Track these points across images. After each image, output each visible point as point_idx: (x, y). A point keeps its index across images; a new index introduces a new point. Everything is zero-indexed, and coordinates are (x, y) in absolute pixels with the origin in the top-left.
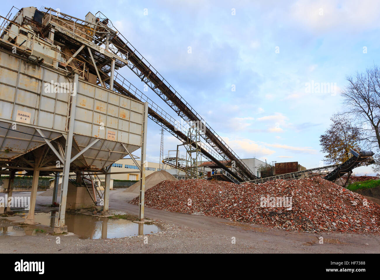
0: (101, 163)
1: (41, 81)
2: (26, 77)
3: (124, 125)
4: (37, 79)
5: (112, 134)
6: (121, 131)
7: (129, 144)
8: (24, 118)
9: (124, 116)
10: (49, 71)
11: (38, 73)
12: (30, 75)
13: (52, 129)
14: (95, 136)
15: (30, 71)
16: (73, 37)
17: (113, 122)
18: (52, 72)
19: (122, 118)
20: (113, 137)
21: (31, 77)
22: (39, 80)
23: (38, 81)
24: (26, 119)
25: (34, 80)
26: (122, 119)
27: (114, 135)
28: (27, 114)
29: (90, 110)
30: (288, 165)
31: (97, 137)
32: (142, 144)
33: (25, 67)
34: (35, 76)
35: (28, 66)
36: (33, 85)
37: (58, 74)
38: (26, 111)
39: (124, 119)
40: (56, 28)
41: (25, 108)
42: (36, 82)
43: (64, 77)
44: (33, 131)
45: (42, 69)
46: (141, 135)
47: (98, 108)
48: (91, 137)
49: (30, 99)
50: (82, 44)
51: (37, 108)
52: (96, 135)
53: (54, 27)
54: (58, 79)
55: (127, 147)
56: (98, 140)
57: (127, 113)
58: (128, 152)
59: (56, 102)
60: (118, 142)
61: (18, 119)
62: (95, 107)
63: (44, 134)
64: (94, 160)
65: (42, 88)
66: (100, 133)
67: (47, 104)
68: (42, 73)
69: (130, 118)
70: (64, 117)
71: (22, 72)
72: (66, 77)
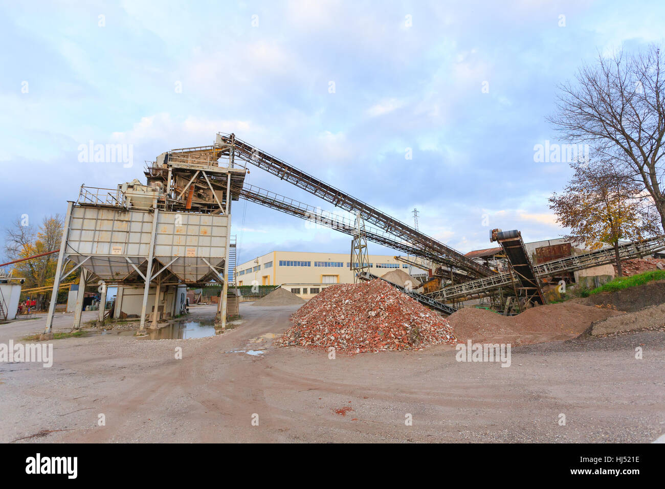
1: (130, 221)
2: (119, 222)
3: (205, 241)
4: (126, 221)
5: (192, 251)
6: (201, 246)
9: (205, 233)
11: (127, 217)
12: (122, 220)
13: (138, 255)
15: (122, 217)
16: (188, 168)
17: (193, 241)
18: (138, 213)
20: (193, 253)
21: (122, 221)
22: (128, 221)
25: (124, 222)
26: (202, 236)
27: (194, 251)
28: (119, 247)
29: (169, 234)
30: (554, 249)
31: (176, 256)
36: (124, 226)
37: (144, 212)
38: (119, 246)
39: (205, 235)
40: (173, 166)
41: (118, 244)
42: (126, 223)
43: (147, 214)
44: (122, 260)
46: (225, 247)
47: (177, 231)
48: (171, 257)
49: (121, 237)
50: (197, 171)
51: (127, 242)
52: (175, 254)
53: (171, 166)
54: (143, 216)
55: (210, 260)
56: (177, 258)
57: (209, 229)
58: (209, 264)
59: (141, 234)
60: (197, 257)
61: (113, 253)
62: (176, 231)
63: (132, 260)
64: (185, 274)
65: (130, 227)
66: (179, 252)
67: (134, 238)
68: (130, 216)
69: (211, 233)
70: (148, 245)
71: (116, 219)
72: (149, 213)
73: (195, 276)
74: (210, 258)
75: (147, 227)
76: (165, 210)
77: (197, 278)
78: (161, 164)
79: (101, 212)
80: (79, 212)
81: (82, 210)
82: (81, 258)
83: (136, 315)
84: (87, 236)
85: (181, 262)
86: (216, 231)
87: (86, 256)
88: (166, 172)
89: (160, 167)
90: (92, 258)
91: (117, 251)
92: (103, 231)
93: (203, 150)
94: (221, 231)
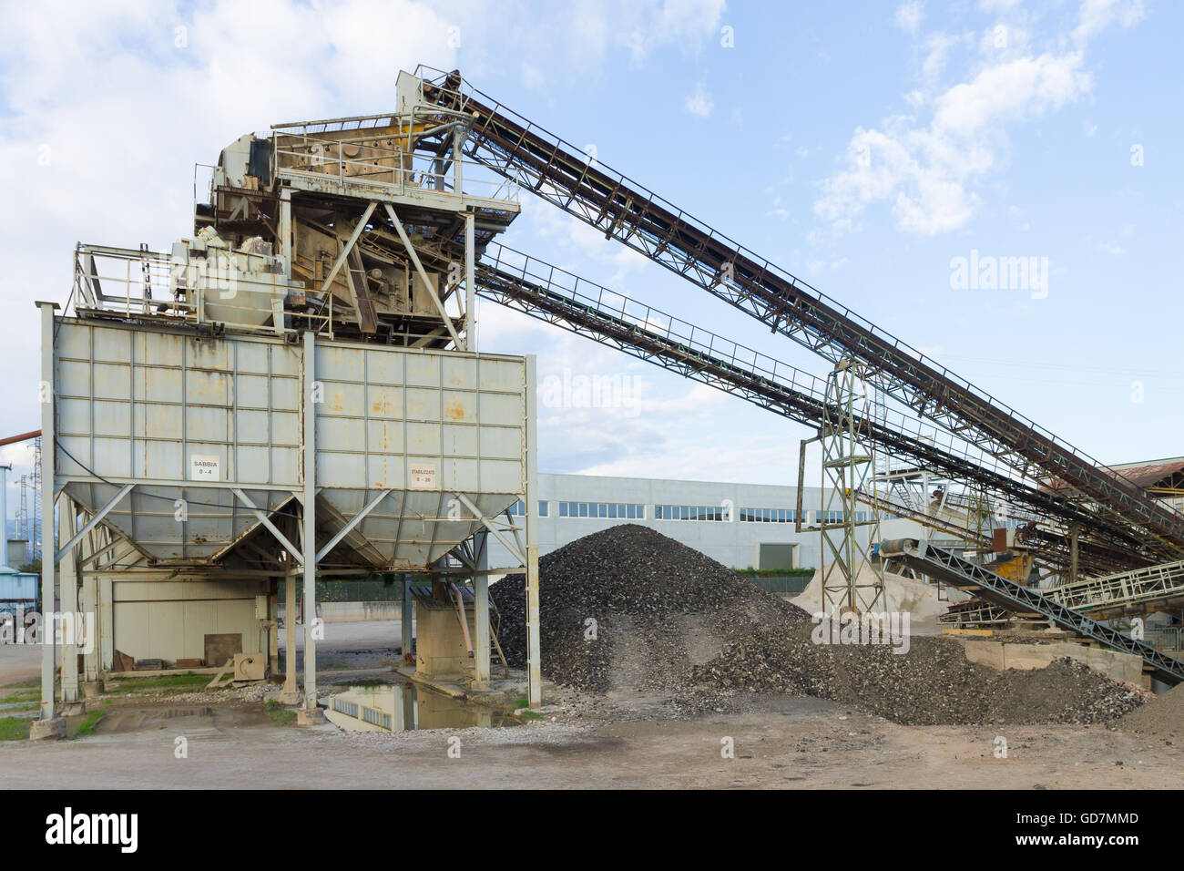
0: (420, 551)
1: (232, 373)
2: (199, 373)
3: (462, 440)
4: (221, 372)
5: (427, 472)
6: (452, 457)
7: (482, 491)
8: (207, 469)
9: (460, 413)
10: (247, 344)
11: (222, 355)
12: (206, 366)
13: (268, 483)
14: (378, 484)
15: (206, 358)
16: (342, 191)
17: (424, 439)
18: (251, 344)
19: (452, 420)
20: (428, 480)
21: (209, 372)
22: (226, 373)
23: (224, 376)
24: (210, 472)
25: (216, 375)
26: (452, 424)
27: (432, 472)
28: (211, 458)
29: (355, 418)
31: (382, 488)
32: (524, 485)
33: (195, 351)
34: (219, 367)
35: (200, 346)
36: (215, 389)
37: (268, 344)
38: (209, 454)
39: (461, 421)
40: (292, 185)
41: (206, 447)
42: (221, 380)
43: (281, 347)
44: (223, 499)
45: (230, 346)
46: (521, 461)
47: (377, 408)
48: (367, 490)
49: (210, 424)
50: (366, 202)
51: (231, 440)
52: (378, 482)
53: (287, 183)
54: (270, 358)
55: (478, 500)
56: (384, 494)
57: (468, 402)
58: (479, 515)
59: (270, 416)
60: (444, 492)
61: (198, 475)
62: (371, 407)
63: (253, 499)
64: (396, 545)
65: (235, 390)
66: (389, 475)
67: (252, 427)
68: (231, 356)
69: (478, 415)
70: (294, 450)
71: (190, 365)
72: (286, 346)
73: (425, 550)
74: (480, 494)
75: (286, 394)
76: (331, 335)
77: (430, 554)
78: (238, 175)
79: (141, 338)
80: (78, 341)
81: (84, 332)
82: (103, 492)
83: (163, 662)
84: (114, 419)
85: (395, 505)
86: (494, 409)
87: (120, 486)
88: (269, 205)
89: (237, 185)
90: (136, 492)
91: (206, 470)
92: (155, 403)
93: (366, 130)
94: (506, 410)
